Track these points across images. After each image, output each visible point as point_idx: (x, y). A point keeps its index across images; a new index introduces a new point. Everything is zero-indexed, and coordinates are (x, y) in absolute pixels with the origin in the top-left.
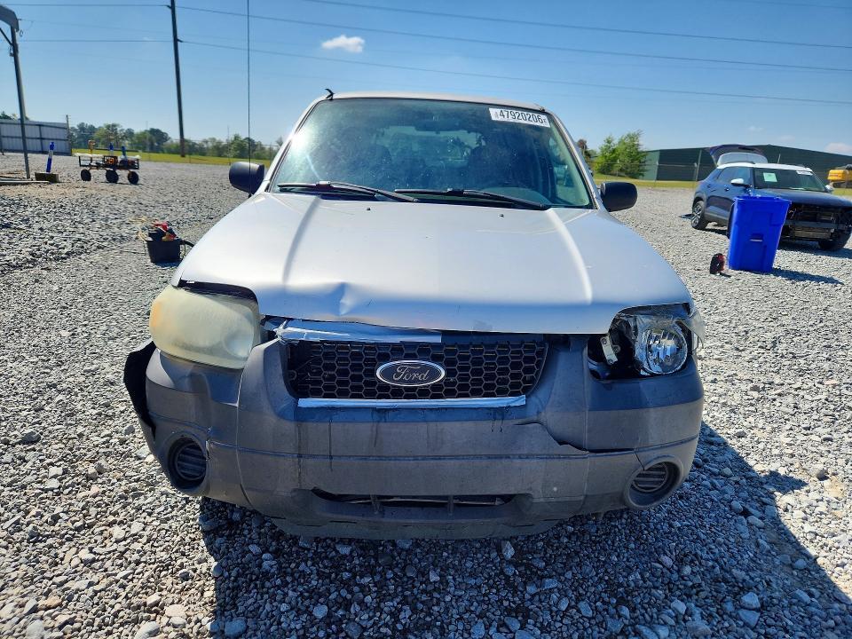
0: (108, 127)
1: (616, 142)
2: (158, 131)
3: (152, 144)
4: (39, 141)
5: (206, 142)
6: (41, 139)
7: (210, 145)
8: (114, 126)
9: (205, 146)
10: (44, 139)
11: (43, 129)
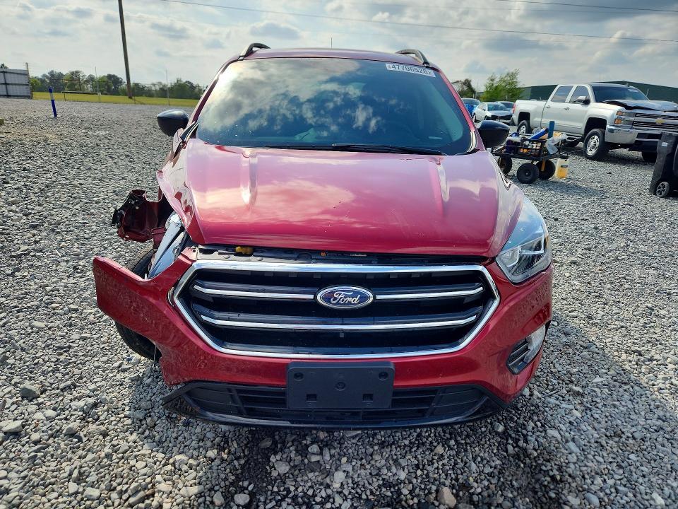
0: (73, 73)
1: (497, 80)
2: (114, 76)
3: (109, 88)
4: (4, 86)
5: (154, 85)
6: (6, 84)
7: (158, 88)
8: (77, 72)
9: (153, 89)
10: (8, 84)
11: (7, 75)
